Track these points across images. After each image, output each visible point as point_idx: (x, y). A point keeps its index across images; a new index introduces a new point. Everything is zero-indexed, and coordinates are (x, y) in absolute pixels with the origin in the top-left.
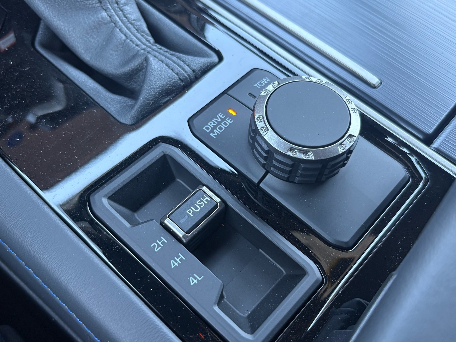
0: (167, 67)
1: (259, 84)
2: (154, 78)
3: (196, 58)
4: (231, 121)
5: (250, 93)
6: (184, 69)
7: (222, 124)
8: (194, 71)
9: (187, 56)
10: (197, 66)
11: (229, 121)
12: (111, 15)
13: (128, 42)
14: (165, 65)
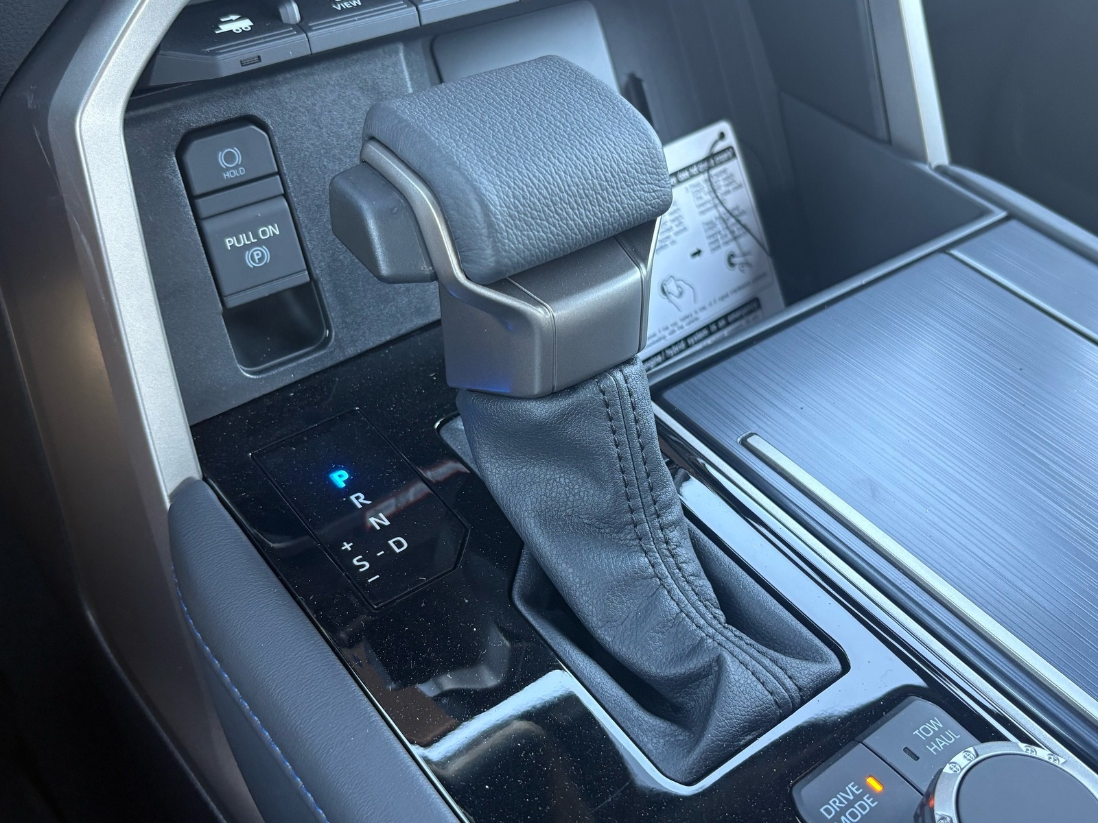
0: (754, 679)
1: (922, 729)
2: (733, 698)
3: (804, 663)
4: (872, 802)
5: (906, 748)
6: (783, 685)
7: (856, 806)
8: (800, 689)
9: (789, 659)
10: (806, 679)
11: (869, 802)
12: (655, 562)
13: (683, 619)
14: (750, 673)
